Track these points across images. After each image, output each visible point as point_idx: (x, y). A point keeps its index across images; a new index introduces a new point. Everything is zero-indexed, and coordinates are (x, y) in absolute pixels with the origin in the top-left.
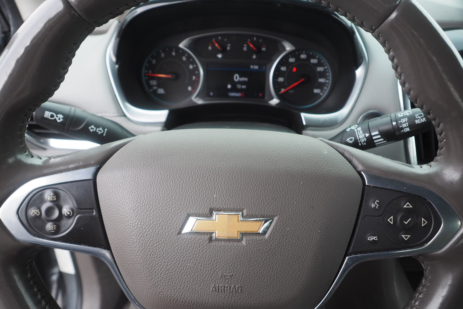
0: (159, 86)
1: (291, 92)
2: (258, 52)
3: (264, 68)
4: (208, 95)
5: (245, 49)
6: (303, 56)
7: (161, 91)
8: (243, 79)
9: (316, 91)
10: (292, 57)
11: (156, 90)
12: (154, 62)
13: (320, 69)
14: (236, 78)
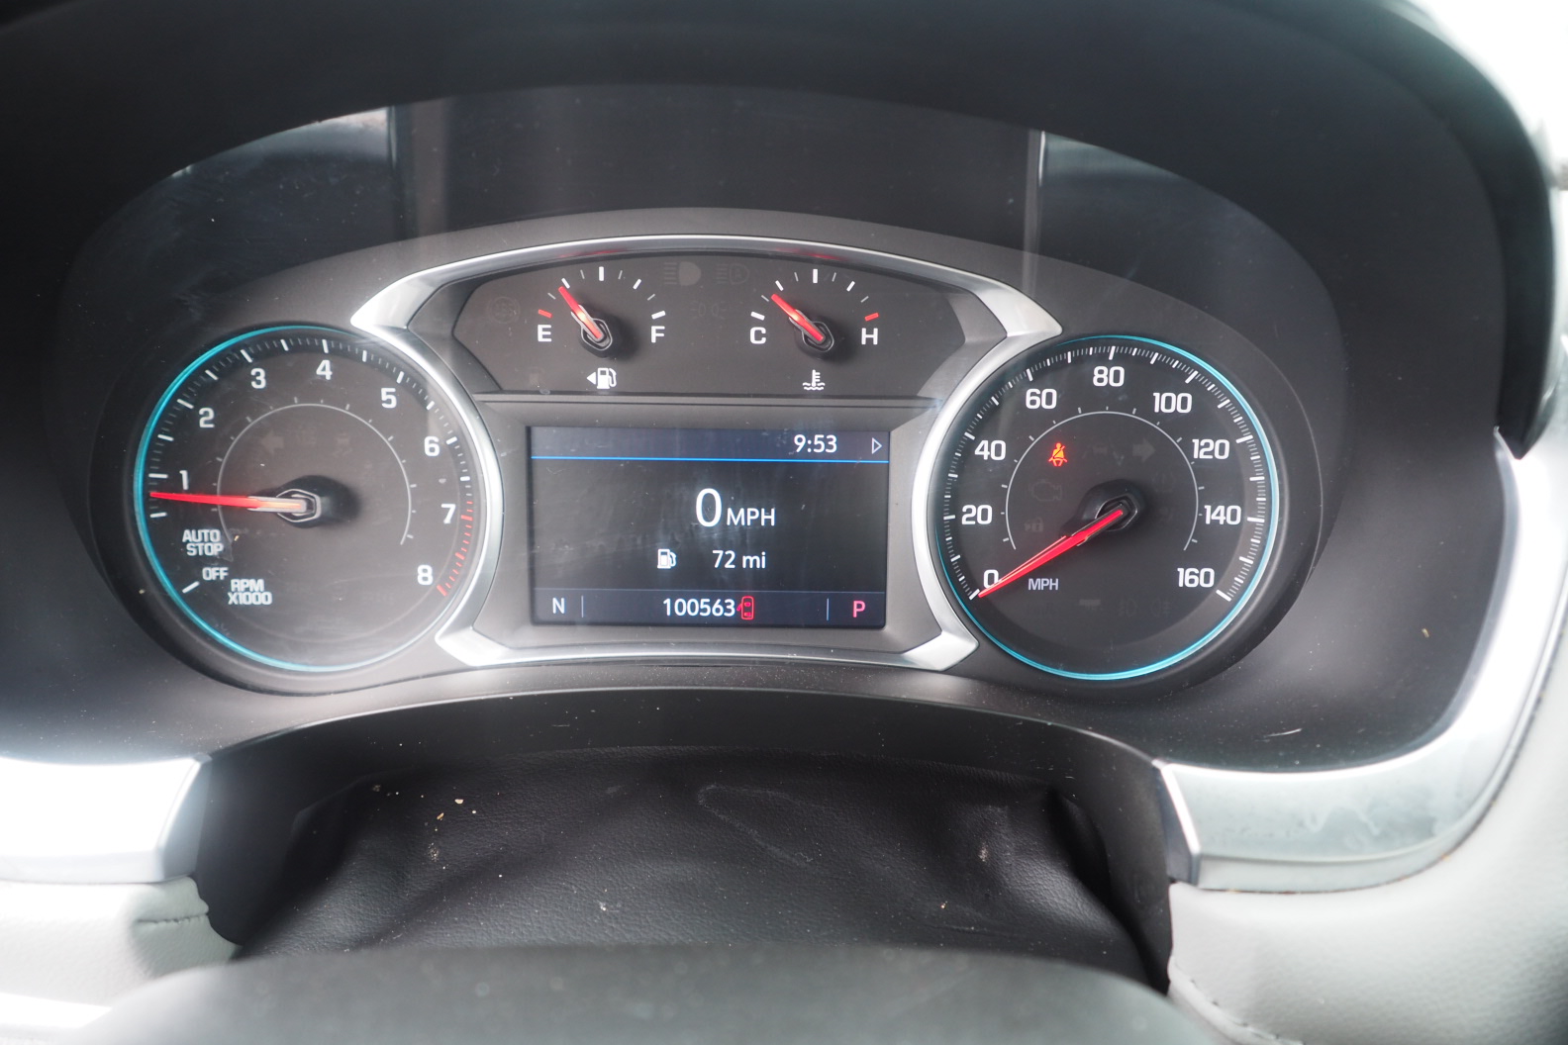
0: (240, 562)
1: (1037, 584)
2: (840, 349)
3: (876, 445)
4: (537, 618)
5: (756, 336)
6: (1106, 376)
7: (249, 592)
8: (745, 516)
9: (1186, 577)
10: (1040, 382)
11: (221, 587)
12: (207, 417)
13: (1206, 449)
14: (709, 513)
